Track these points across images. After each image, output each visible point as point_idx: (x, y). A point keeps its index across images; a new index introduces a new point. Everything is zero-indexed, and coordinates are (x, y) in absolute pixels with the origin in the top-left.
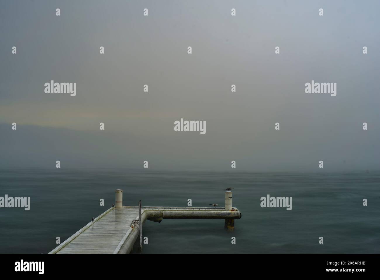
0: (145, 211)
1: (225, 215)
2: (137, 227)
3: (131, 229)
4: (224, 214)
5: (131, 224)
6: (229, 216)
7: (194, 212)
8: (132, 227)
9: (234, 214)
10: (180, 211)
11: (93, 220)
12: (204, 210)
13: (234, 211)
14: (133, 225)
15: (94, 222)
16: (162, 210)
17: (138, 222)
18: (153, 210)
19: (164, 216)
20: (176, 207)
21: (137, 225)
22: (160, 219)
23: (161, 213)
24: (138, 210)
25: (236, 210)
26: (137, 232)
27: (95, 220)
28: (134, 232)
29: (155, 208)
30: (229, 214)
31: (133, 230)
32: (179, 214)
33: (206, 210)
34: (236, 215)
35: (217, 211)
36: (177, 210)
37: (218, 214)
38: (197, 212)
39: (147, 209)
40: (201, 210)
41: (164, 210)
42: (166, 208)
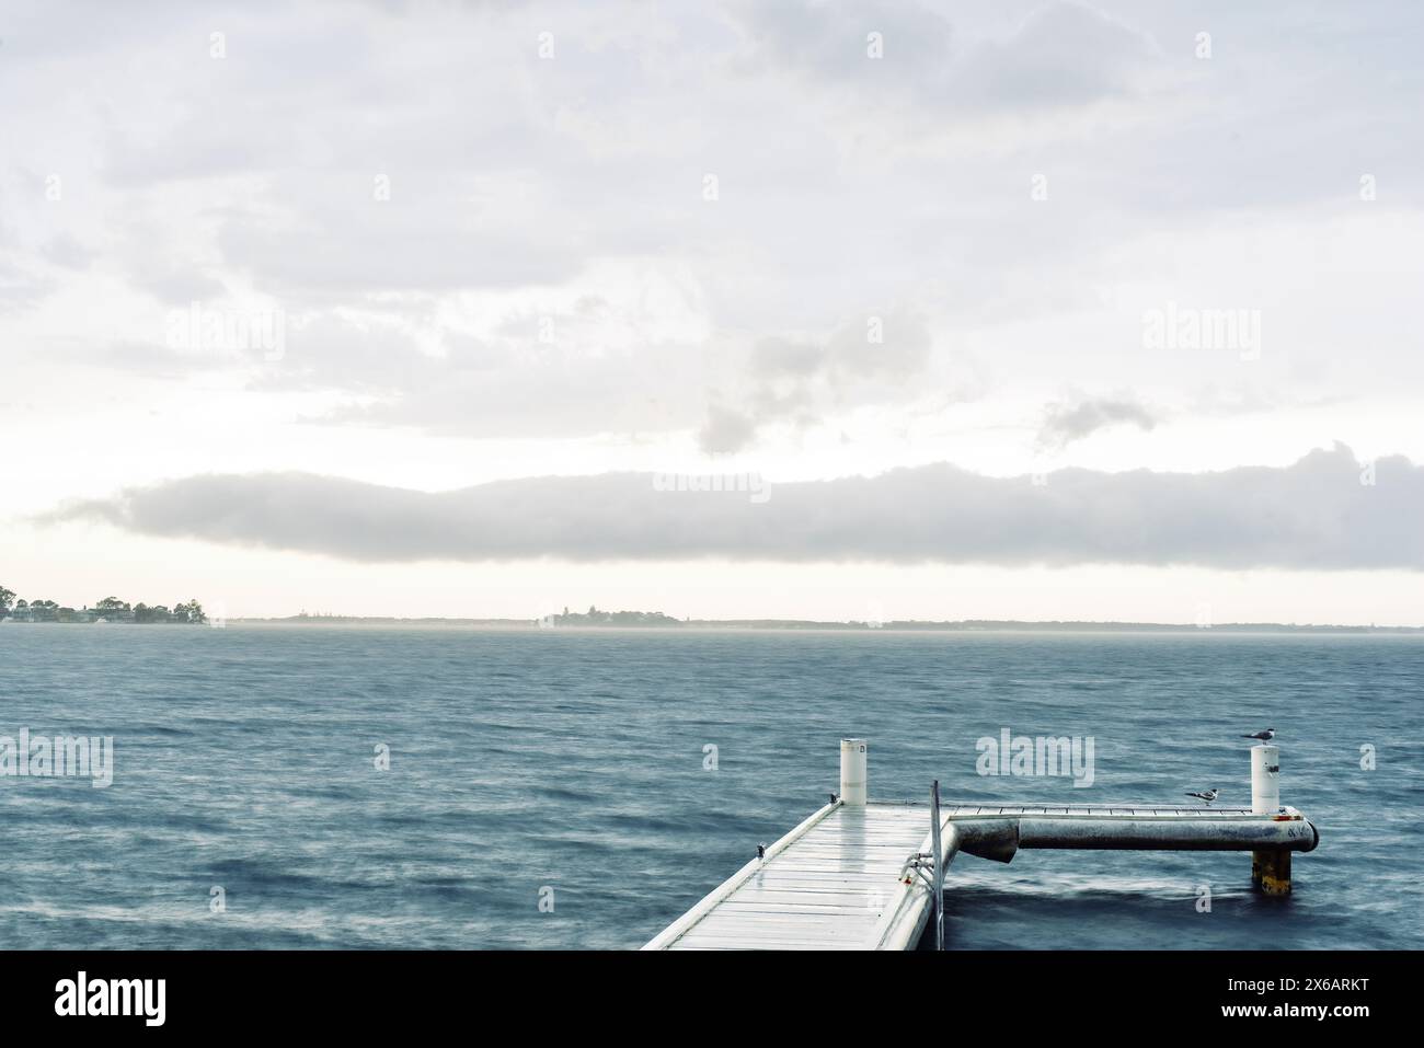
0: (950, 820)
1: (1256, 836)
2: (924, 882)
3: (904, 888)
4: (1249, 832)
5: (905, 869)
6: (1272, 838)
7: (1136, 823)
8: (907, 882)
9: (1291, 833)
10: (1085, 821)
11: (761, 852)
12: (1174, 814)
13: (1288, 818)
14: (912, 872)
15: (764, 860)
16: (1015, 817)
17: (930, 861)
18: (979, 816)
19: (1021, 838)
20: (1066, 805)
21: (924, 871)
22: (1007, 849)
23: (1010, 825)
24: (927, 813)
25: (1298, 818)
26: (927, 901)
27: (768, 853)
28: (915, 899)
29: (987, 808)
30: (1271, 831)
31: (909, 892)
32: (1080, 831)
33: (1181, 814)
34: (1298, 837)
35: (1224, 819)
36: (1072, 817)
37: (1226, 832)
38: (1148, 823)
39: (961, 813)
40: (1160, 814)
41: (1020, 816)
42: (1028, 808)
